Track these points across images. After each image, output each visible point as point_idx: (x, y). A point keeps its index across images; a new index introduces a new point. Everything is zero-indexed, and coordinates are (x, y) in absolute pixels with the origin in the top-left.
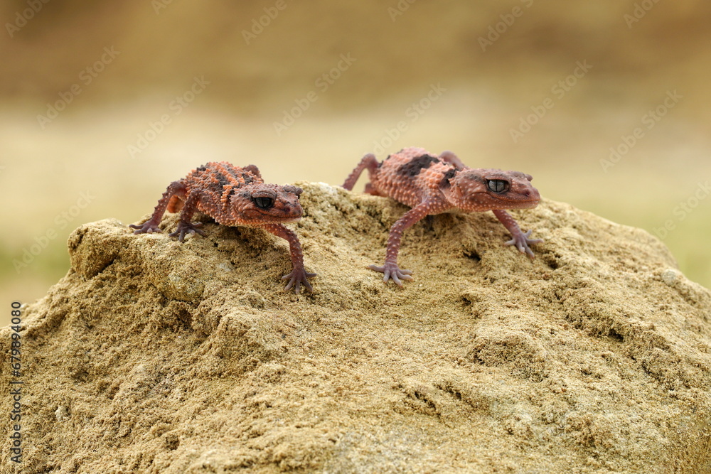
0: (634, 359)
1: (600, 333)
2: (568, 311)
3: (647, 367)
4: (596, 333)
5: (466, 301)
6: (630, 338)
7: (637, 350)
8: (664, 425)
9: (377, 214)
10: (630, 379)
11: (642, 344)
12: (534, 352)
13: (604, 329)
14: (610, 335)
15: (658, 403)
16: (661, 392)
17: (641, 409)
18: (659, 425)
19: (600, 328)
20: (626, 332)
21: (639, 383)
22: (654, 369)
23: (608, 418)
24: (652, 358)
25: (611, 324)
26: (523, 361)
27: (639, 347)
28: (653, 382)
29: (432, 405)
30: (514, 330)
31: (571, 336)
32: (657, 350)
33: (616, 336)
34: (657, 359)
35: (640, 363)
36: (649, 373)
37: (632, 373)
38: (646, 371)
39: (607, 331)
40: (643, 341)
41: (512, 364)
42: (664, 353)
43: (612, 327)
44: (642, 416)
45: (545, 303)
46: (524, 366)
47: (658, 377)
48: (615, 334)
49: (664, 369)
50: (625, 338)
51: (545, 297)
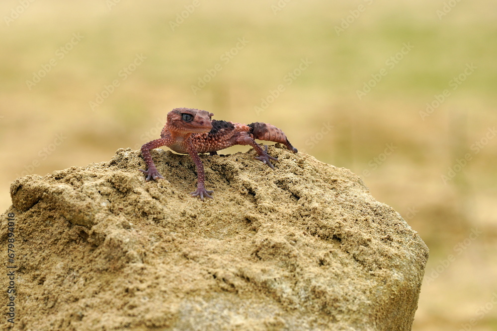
0: (348, 253)
1: (327, 237)
2: (308, 225)
3: (356, 258)
4: (324, 238)
5: (248, 220)
6: (345, 240)
7: (350, 247)
8: (368, 292)
9: (192, 167)
10: (347, 265)
11: (352, 243)
12: (290, 252)
13: (329, 235)
14: (333, 239)
15: (364, 280)
16: (365, 272)
17: (354, 283)
18: (365, 293)
19: (327, 234)
20: (343, 236)
21: (352, 268)
22: (360, 259)
23: (336, 290)
24: (359, 252)
25: (333, 232)
26: (284, 258)
27: (351, 245)
28: (360, 266)
29: (233, 285)
30: (278, 238)
31: (311, 240)
32: (362, 247)
33: (337, 239)
34: (362, 252)
35: (352, 255)
36: (357, 261)
37: (347, 261)
38: (356, 260)
39: (332, 237)
40: (353, 242)
41: (278, 259)
42: (366, 248)
43: (335, 233)
44: (355, 288)
45: (294, 220)
46: (285, 260)
47: (362, 263)
48: (336, 238)
49: (366, 258)
50: (343, 240)
51: (294, 217)
